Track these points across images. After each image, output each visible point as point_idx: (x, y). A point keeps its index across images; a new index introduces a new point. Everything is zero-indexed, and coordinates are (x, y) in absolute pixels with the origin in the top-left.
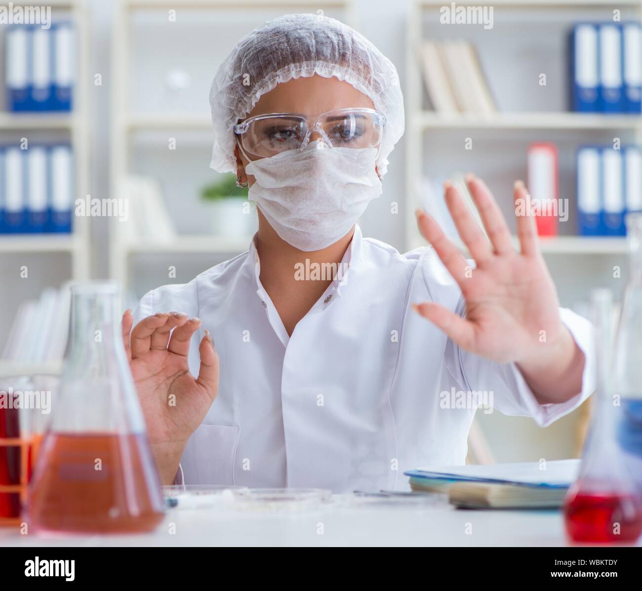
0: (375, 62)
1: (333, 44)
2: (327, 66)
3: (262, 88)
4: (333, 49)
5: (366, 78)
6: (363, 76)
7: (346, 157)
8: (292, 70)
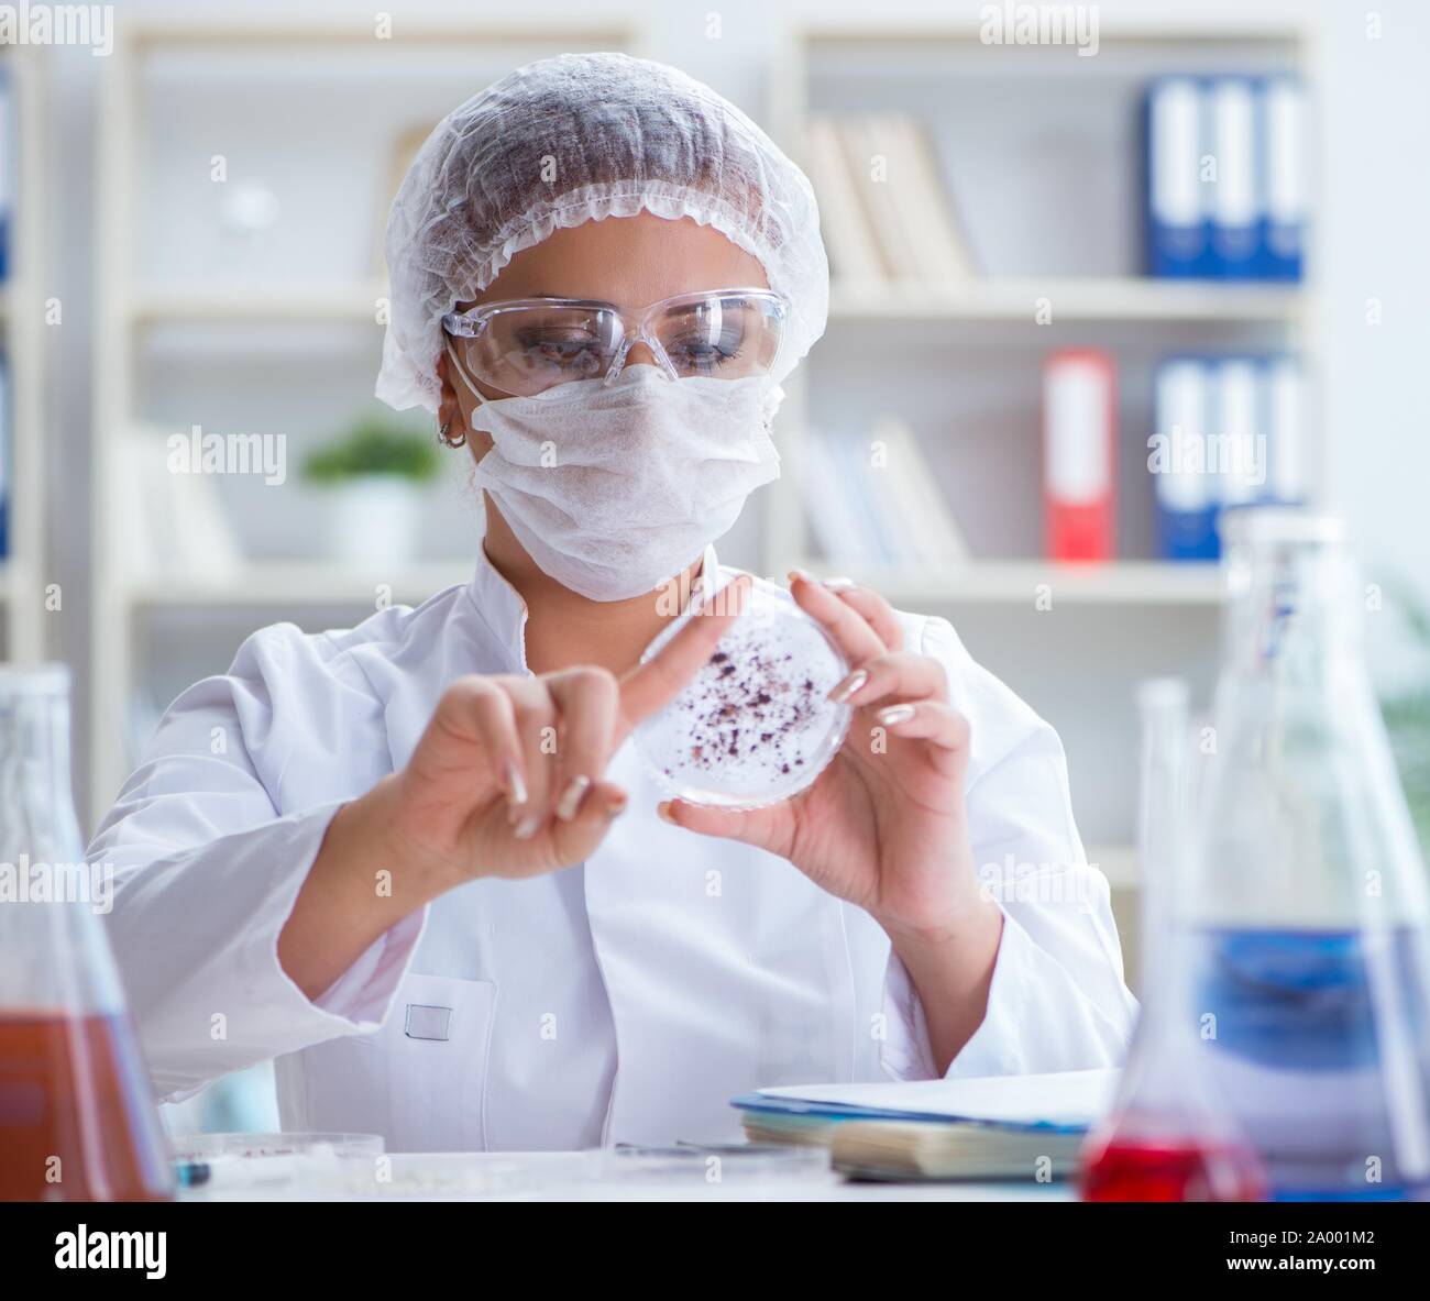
0: (772, 175)
1: (682, 139)
2: (668, 192)
3: (516, 236)
4: (683, 150)
5: (753, 217)
6: (746, 211)
7: (704, 398)
8: (590, 199)
